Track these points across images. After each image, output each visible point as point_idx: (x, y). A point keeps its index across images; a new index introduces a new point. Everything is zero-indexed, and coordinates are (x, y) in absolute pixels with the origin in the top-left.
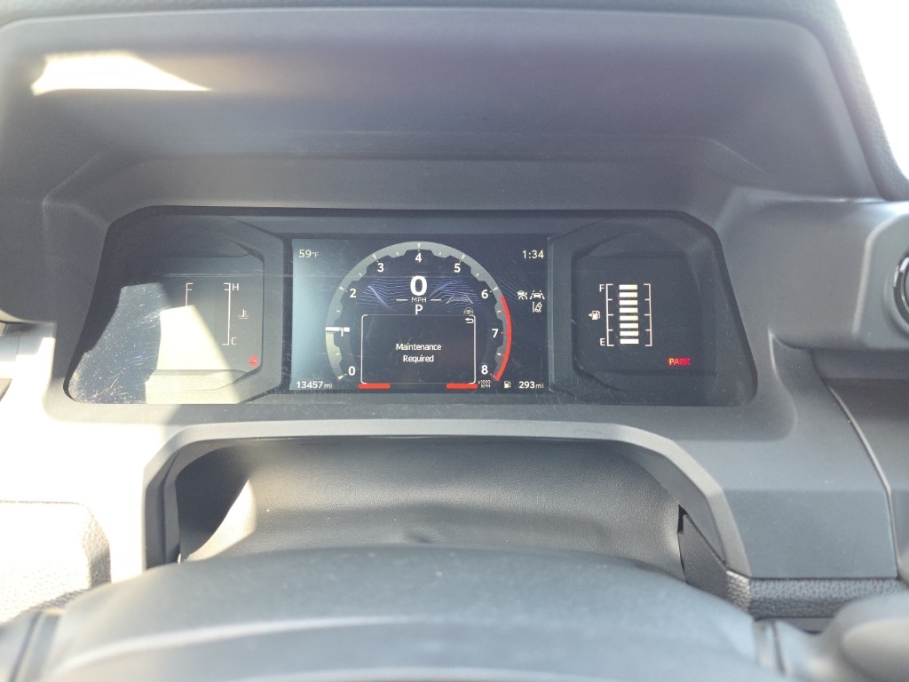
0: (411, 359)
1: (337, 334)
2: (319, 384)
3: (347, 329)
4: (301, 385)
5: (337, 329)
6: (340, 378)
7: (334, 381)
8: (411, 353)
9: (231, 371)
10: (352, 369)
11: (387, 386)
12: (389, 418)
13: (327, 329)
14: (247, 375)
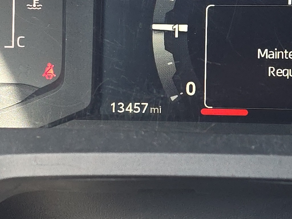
0: (281, 72)
1: (168, 35)
2: (142, 107)
3: (184, 28)
4: (118, 107)
5: (169, 27)
6: (173, 98)
7: (165, 103)
8: (280, 63)
9: (17, 84)
10: (191, 86)
11: (244, 112)
12: (279, 154)
13: (155, 27)
14: (39, 92)
